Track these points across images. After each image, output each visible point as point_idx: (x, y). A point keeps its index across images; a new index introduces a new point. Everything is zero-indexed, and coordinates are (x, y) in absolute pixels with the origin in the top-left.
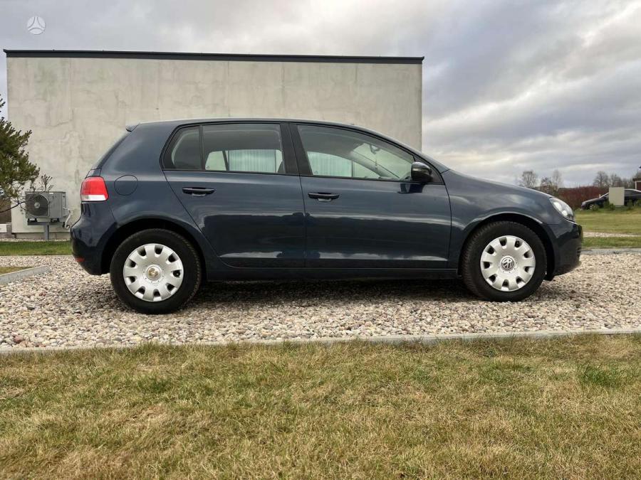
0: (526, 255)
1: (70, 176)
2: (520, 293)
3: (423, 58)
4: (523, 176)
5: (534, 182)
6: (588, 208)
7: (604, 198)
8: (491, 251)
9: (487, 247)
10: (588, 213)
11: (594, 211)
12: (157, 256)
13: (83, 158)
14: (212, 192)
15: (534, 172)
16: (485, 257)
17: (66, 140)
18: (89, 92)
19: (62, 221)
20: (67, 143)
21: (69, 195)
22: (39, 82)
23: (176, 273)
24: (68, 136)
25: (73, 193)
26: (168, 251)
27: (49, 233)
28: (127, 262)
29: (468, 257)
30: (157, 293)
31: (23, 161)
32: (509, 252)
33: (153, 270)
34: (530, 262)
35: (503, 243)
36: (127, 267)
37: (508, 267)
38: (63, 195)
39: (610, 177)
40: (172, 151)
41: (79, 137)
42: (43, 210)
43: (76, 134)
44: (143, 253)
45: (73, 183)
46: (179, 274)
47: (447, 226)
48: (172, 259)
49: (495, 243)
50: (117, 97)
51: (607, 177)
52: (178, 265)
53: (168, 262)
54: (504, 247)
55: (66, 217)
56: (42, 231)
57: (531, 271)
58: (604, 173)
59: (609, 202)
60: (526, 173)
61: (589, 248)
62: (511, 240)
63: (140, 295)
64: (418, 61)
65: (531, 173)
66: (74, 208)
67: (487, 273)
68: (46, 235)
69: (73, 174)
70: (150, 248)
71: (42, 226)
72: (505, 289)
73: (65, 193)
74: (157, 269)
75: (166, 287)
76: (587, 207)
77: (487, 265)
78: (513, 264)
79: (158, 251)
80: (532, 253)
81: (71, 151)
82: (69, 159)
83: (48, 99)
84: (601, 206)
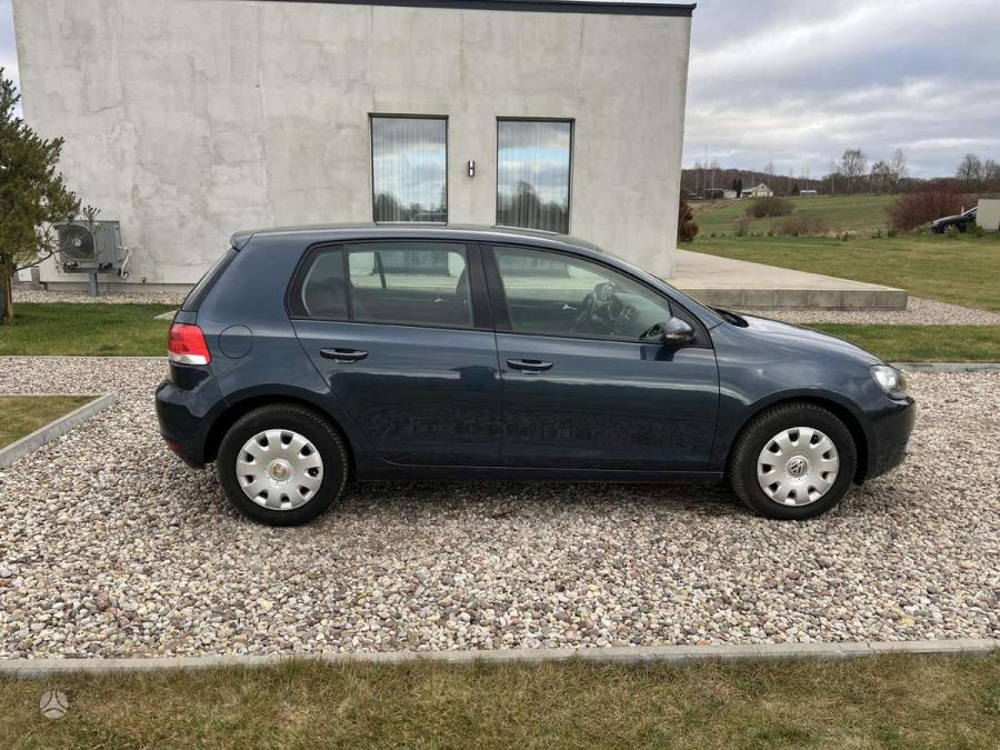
0: (826, 456)
1: (124, 195)
2: (813, 508)
3: (694, 6)
4: (844, 158)
5: (860, 169)
6: (942, 232)
7: (970, 215)
8: (775, 448)
9: (770, 443)
10: (941, 241)
11: (952, 237)
12: (284, 447)
13: (142, 165)
14: (364, 357)
15: (862, 153)
16: (765, 456)
17: (115, 135)
18: (146, 56)
19: (116, 266)
20: (117, 140)
21: (124, 223)
22: (68, 38)
23: (313, 471)
24: (118, 128)
25: (131, 221)
26: (300, 440)
27: (97, 283)
28: (241, 455)
29: (740, 457)
30: (285, 499)
31: (55, 191)
32: (801, 450)
33: (279, 466)
34: (832, 464)
35: (794, 437)
36: (241, 461)
37: (797, 471)
38: (116, 226)
39: (983, 163)
40: (302, 286)
41: (135, 130)
42: (87, 249)
43: (130, 126)
44: (264, 442)
45: (130, 205)
46: (317, 472)
47: (714, 394)
48: (306, 451)
49: (781, 438)
50: (192, 65)
51: (979, 164)
52: (316, 459)
53: (301, 456)
54: (795, 444)
55: (121, 261)
56: (88, 280)
57: (831, 479)
58: (975, 158)
59: (975, 224)
60: (849, 153)
61: (928, 361)
62: (806, 432)
63: (261, 501)
64: (686, 11)
65: (857, 154)
66: (133, 246)
67: (765, 479)
68: (93, 285)
69: (129, 192)
70: (274, 434)
71: (87, 274)
72: (790, 502)
73: (118, 222)
74: (284, 464)
75: (298, 491)
76: (940, 229)
77: (767, 468)
78: (805, 468)
79: (287, 440)
80: (835, 452)
81: (123, 153)
82: (121, 166)
83: (83, 66)
84: (962, 229)
